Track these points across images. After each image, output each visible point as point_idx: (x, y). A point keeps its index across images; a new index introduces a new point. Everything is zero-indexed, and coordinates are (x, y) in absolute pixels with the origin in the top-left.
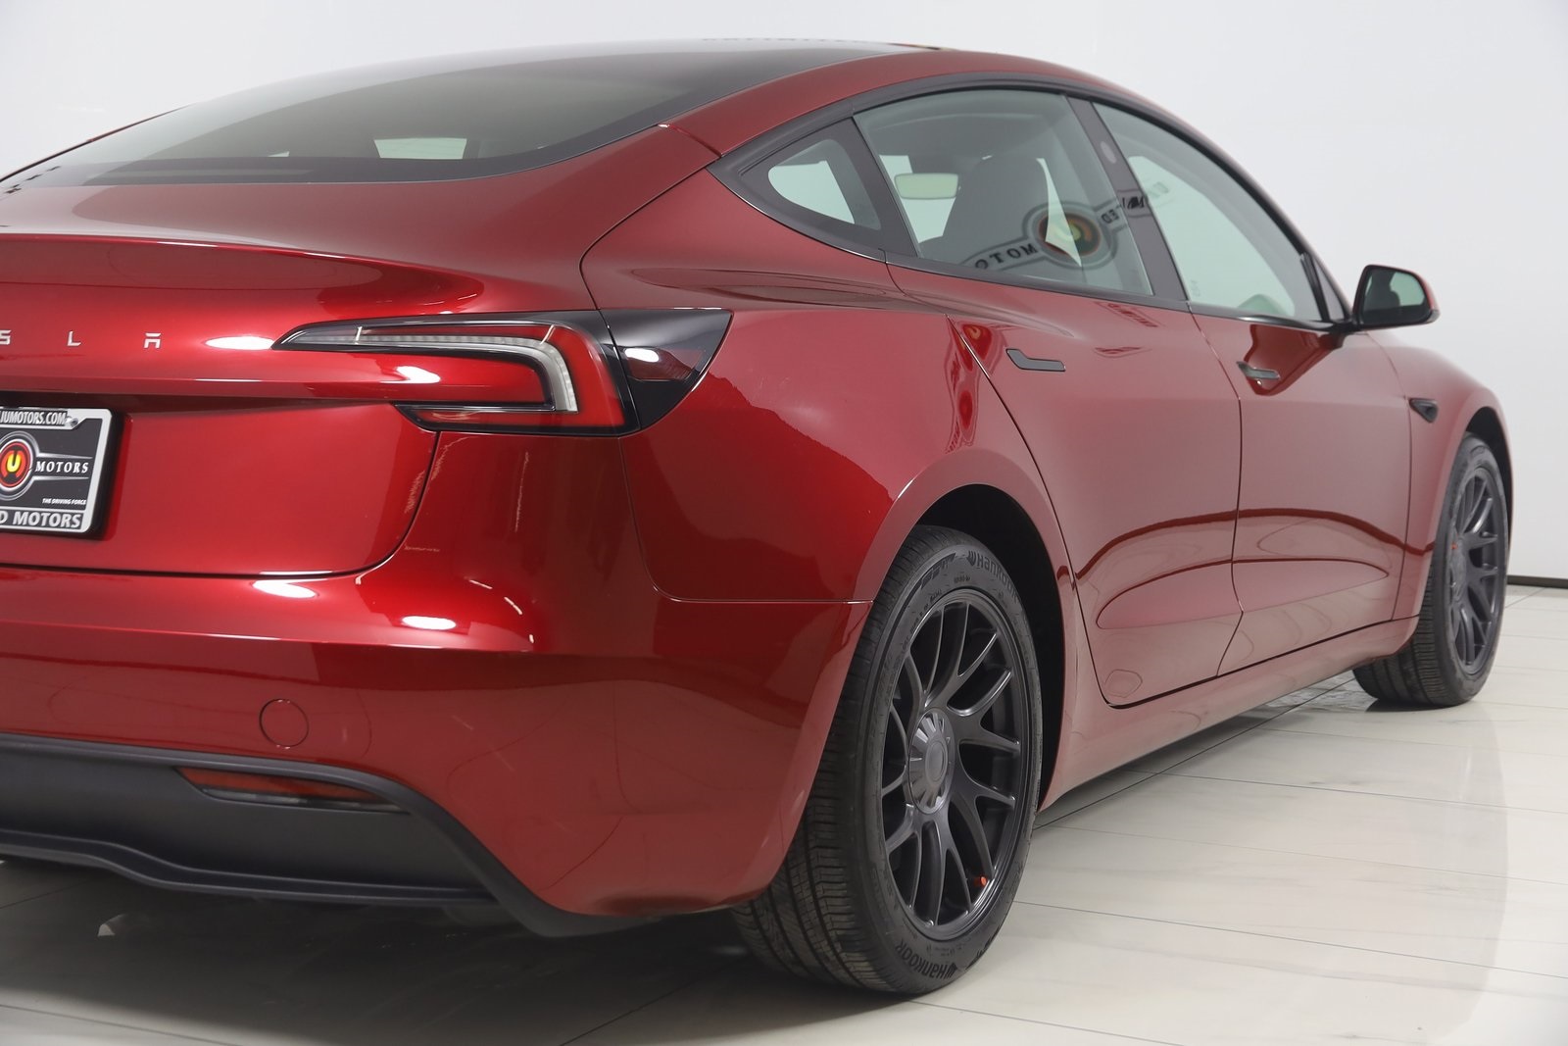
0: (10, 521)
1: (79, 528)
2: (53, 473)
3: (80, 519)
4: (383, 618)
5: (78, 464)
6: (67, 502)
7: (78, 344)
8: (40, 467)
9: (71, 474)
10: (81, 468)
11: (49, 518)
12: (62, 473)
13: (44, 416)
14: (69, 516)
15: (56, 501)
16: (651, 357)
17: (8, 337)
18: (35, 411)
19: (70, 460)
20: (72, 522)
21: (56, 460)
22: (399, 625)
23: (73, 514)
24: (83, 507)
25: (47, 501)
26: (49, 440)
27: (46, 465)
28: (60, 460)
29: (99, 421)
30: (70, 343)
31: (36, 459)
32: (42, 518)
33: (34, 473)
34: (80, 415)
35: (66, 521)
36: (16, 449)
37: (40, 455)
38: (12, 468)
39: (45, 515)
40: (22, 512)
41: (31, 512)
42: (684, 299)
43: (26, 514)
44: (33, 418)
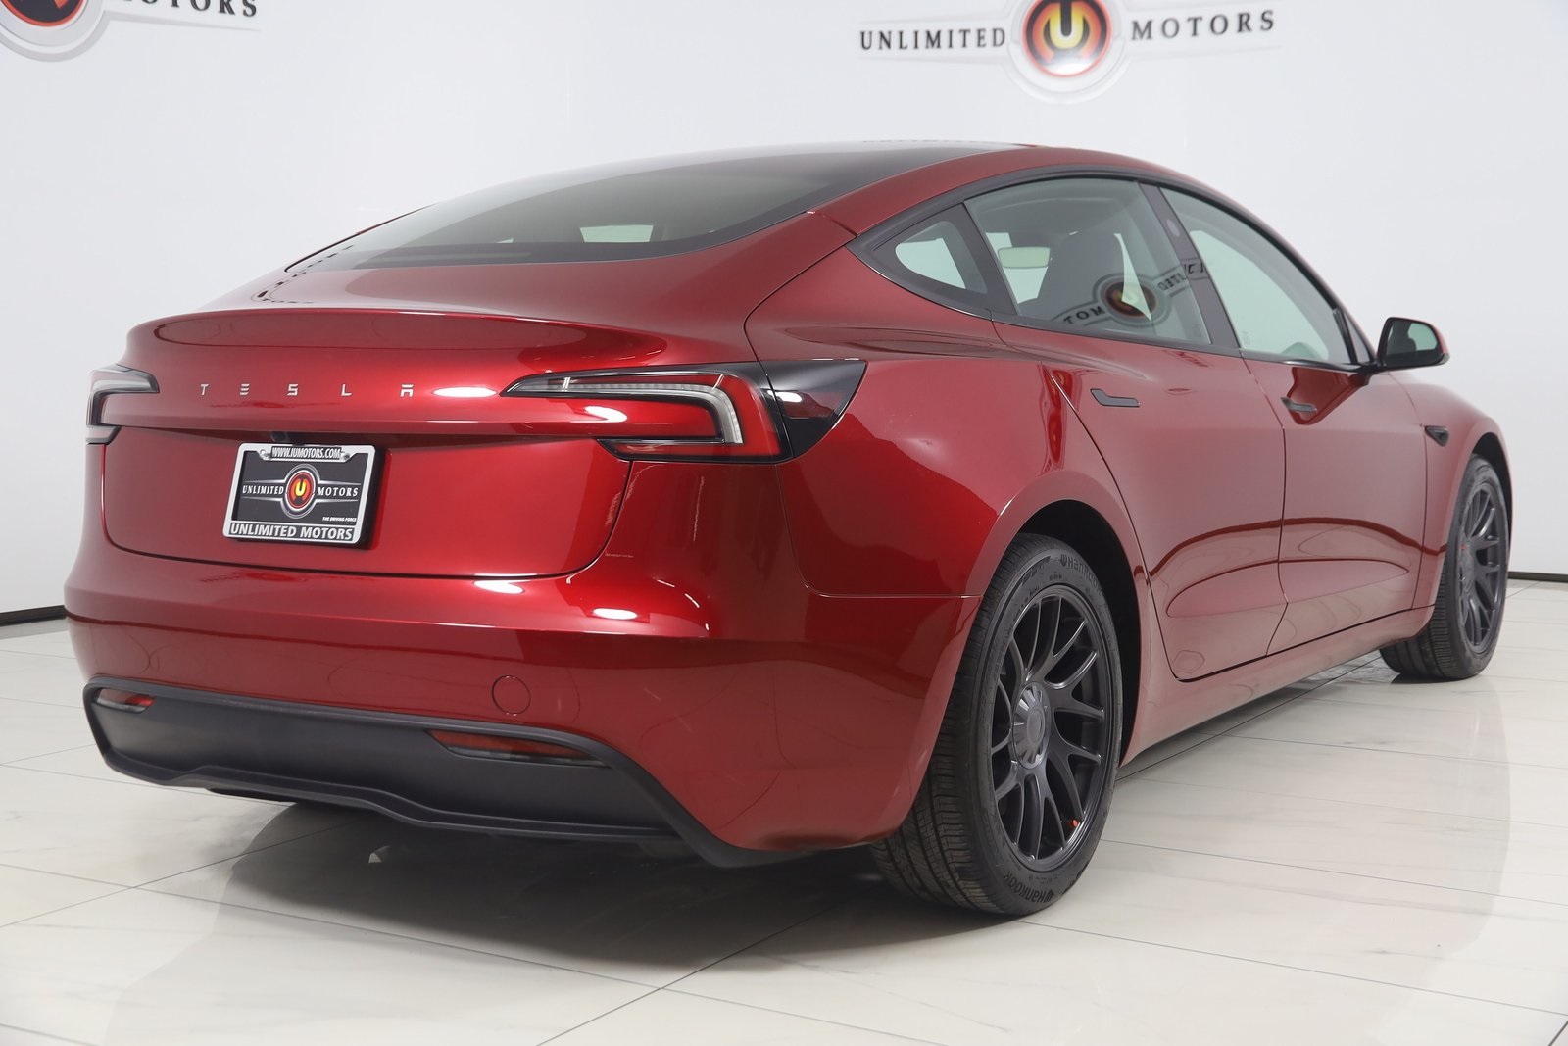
0: (298, 535)
1: (351, 540)
2: (331, 497)
3: (352, 533)
4: (578, 610)
5: (349, 490)
6: (342, 519)
7: (349, 394)
8: (321, 492)
9: (345, 497)
10: (352, 492)
11: (327, 532)
12: (338, 497)
13: (324, 452)
14: (343, 531)
15: (333, 519)
16: (796, 398)
17: (296, 390)
18: (316, 448)
19: (344, 486)
20: (345, 535)
21: (333, 487)
22: (591, 616)
23: (346, 529)
24: (354, 524)
25: (327, 519)
26: (327, 470)
27: (324, 491)
28: (336, 486)
29: (366, 455)
30: (343, 394)
31: (318, 486)
32: (322, 532)
33: (316, 497)
34: (351, 450)
35: (341, 534)
36: (302, 478)
37: (320, 482)
38: (299, 493)
39: (325, 530)
40: (307, 528)
41: (314, 528)
42: (824, 352)
43: (310, 529)
44: (315, 453)
